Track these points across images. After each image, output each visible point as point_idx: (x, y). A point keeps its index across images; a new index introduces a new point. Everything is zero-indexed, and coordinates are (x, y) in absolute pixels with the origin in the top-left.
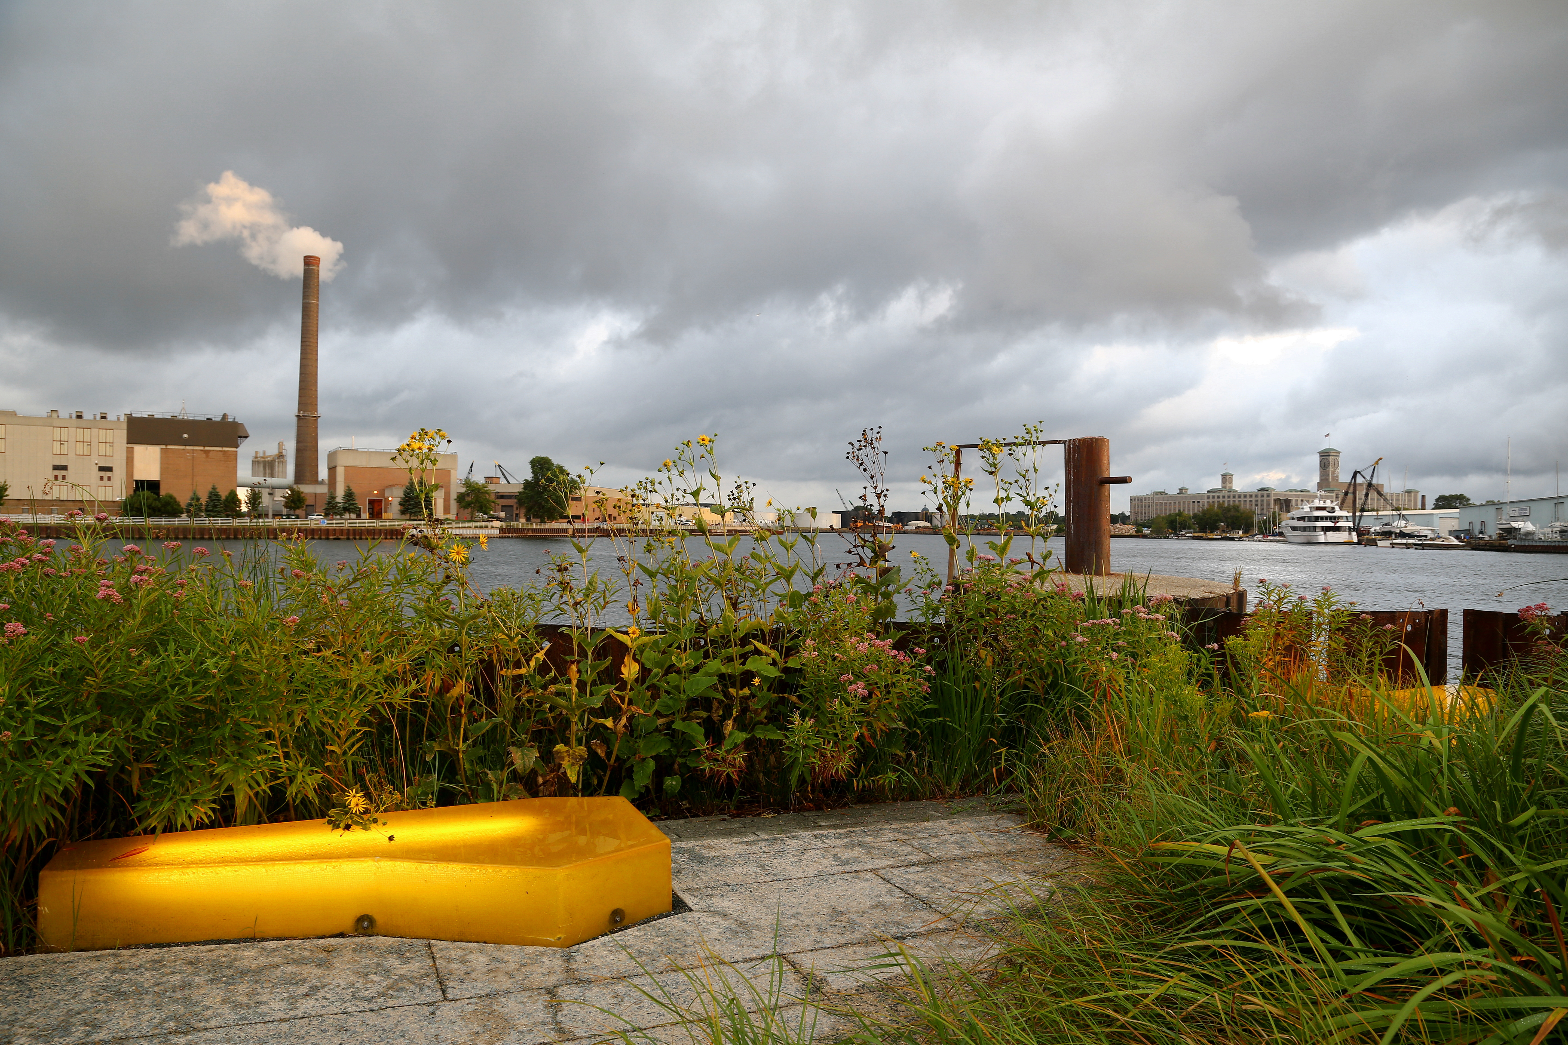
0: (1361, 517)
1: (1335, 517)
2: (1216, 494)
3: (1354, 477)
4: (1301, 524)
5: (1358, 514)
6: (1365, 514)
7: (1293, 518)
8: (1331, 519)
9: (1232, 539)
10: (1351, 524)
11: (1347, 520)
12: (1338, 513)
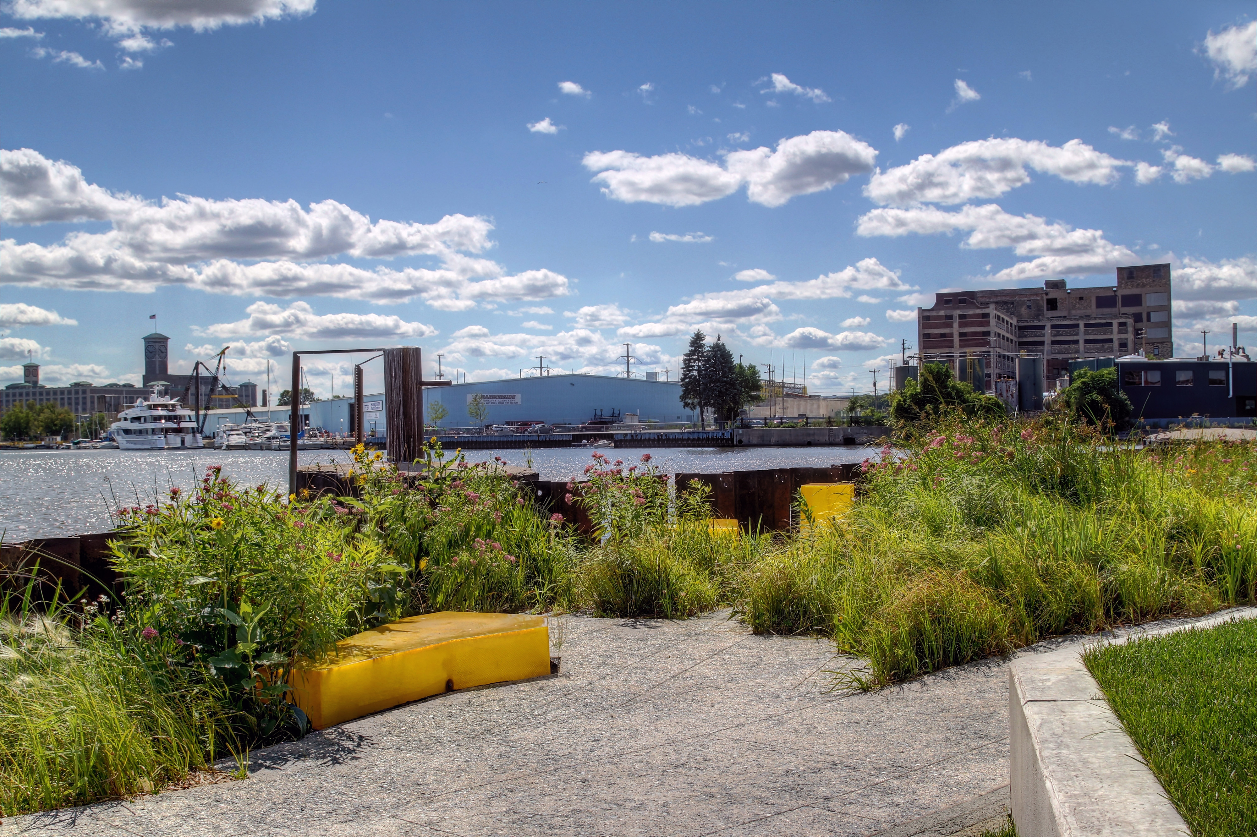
0: (205, 416)
1: (176, 417)
2: (17, 391)
3: (196, 368)
4: (136, 426)
5: (202, 412)
6: (210, 412)
7: (126, 419)
8: (169, 418)
9: (48, 447)
10: (194, 425)
11: (190, 420)
12: (180, 412)
